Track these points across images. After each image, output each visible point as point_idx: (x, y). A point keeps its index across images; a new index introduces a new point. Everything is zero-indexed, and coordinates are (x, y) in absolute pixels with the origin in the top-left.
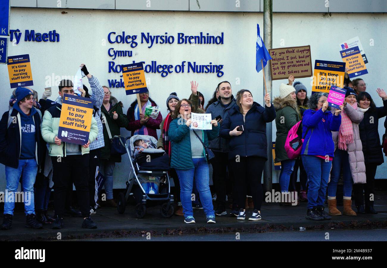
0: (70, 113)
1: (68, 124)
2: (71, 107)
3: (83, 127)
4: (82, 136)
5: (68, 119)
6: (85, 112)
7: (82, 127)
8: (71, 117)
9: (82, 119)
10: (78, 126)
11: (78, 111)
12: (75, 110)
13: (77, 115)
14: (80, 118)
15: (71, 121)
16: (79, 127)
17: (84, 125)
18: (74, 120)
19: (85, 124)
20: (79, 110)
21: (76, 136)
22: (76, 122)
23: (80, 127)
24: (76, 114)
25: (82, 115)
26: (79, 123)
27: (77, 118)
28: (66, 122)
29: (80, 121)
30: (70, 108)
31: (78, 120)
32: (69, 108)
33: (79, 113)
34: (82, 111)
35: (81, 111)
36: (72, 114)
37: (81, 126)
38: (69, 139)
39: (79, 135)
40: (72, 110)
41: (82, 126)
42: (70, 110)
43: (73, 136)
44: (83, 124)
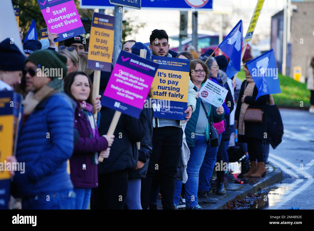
0: (161, 80)
1: (159, 94)
4: (179, 108)
5: (159, 87)
6: (180, 77)
7: (178, 96)
8: (162, 85)
9: (176, 87)
10: (173, 96)
11: (171, 77)
12: (167, 75)
13: (170, 82)
14: (174, 86)
15: (164, 90)
18: (167, 89)
19: (181, 92)
20: (171, 75)
22: (170, 91)
24: (168, 81)
25: (176, 82)
26: (173, 92)
27: (170, 85)
28: (157, 92)
29: (174, 89)
30: (161, 73)
31: (171, 88)
33: (172, 79)
35: (174, 76)
36: (164, 82)
37: (176, 96)
38: (163, 114)
39: (175, 107)
40: (163, 75)
42: (161, 76)
44: (178, 93)
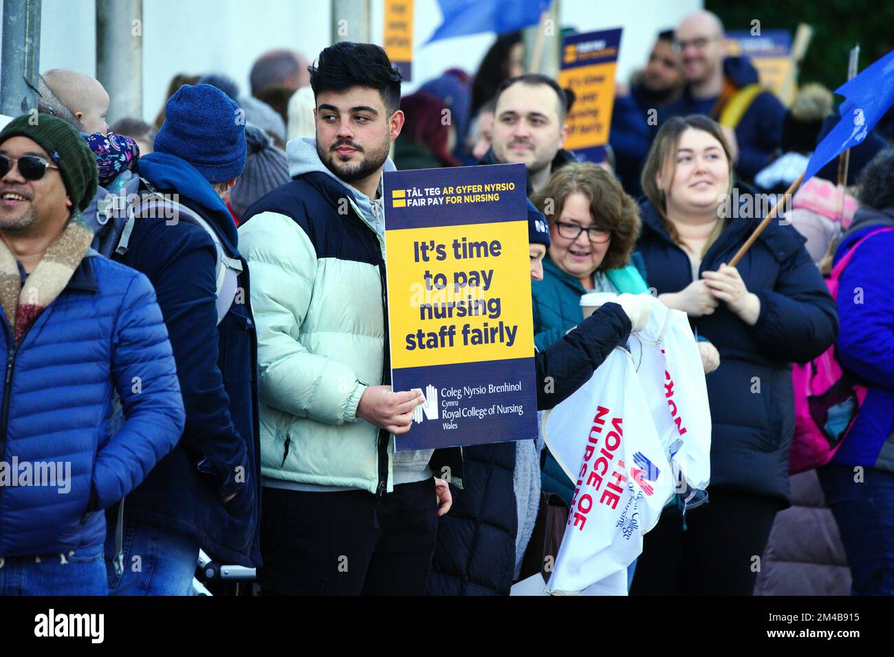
0: (428, 276)
1: (429, 342)
2: (428, 244)
3: (502, 340)
4: (505, 388)
5: (426, 312)
6: (494, 248)
7: (497, 336)
8: (435, 297)
9: (487, 296)
10: (479, 337)
11: (465, 256)
12: (449, 251)
13: (461, 280)
14: (478, 293)
15: (442, 322)
16: (480, 342)
17: (501, 324)
18: (455, 311)
19: (507, 317)
20: (464, 246)
21: (479, 402)
22: (467, 319)
23: (487, 342)
24: (456, 276)
25: (483, 272)
26: (477, 322)
27: (463, 294)
28: (420, 335)
29: (480, 307)
30: (424, 247)
31: (470, 304)
32: (421, 251)
33: (467, 266)
34: (478, 245)
35: (475, 249)
37: (489, 336)
38: (452, 427)
39: (492, 389)
40: (432, 255)
41: (494, 331)
42: (426, 258)
43: (466, 403)
44: (496, 323)
